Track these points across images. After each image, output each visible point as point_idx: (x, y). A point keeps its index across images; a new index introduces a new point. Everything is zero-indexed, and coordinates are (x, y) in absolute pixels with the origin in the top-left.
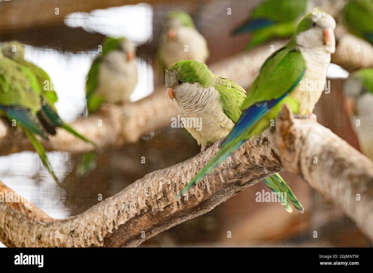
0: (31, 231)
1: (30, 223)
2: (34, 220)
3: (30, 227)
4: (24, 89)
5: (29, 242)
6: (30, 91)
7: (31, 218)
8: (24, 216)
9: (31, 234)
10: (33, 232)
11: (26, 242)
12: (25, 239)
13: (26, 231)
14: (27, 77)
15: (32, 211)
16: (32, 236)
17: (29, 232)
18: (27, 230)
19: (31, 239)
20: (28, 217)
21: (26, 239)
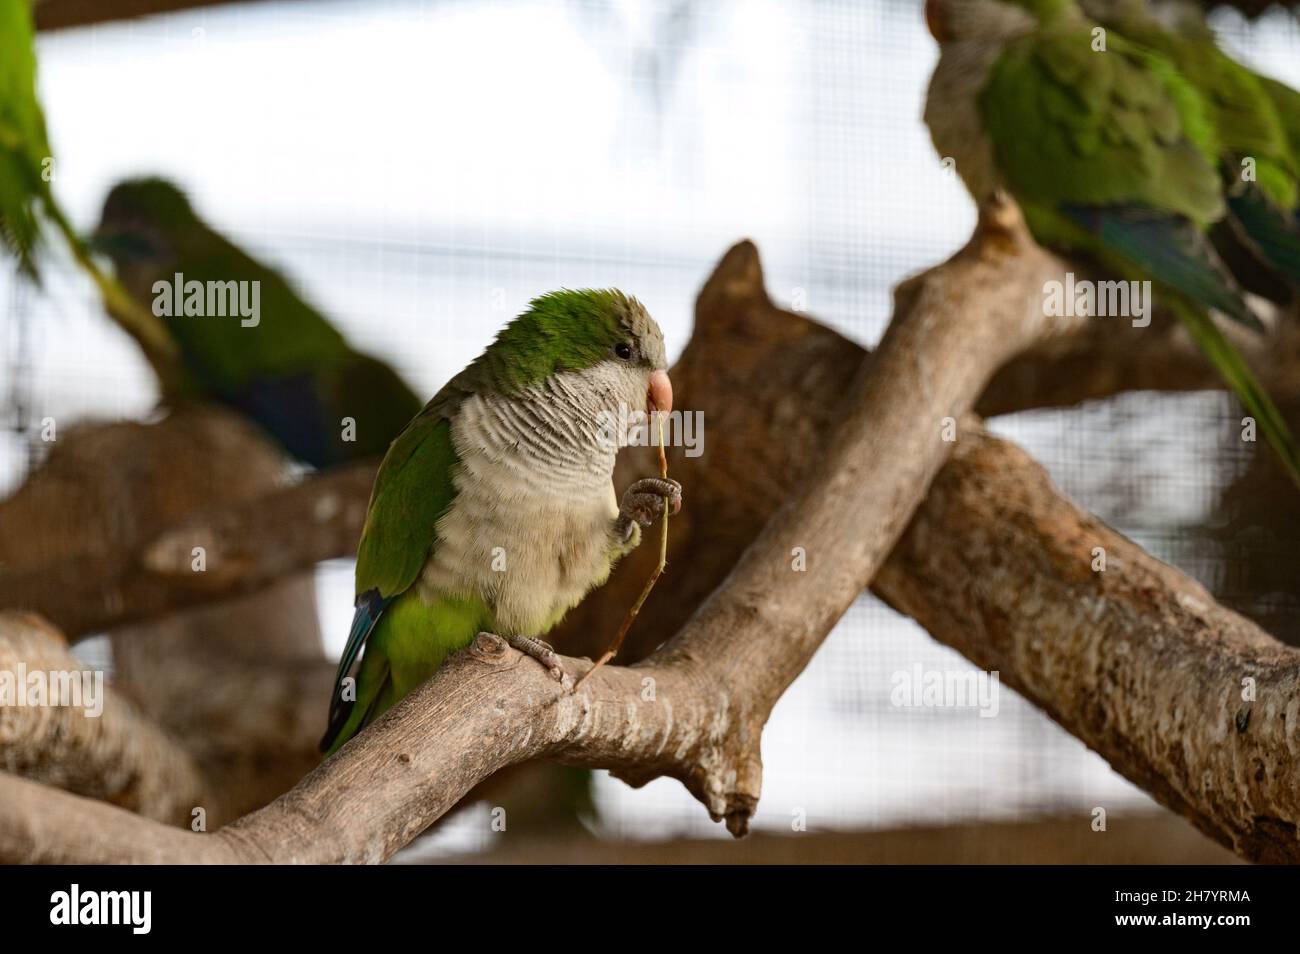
0: (1209, 697)
1: (1202, 668)
2: (1216, 657)
3: (1203, 684)
4: (1159, 141)
5: (1199, 741)
6: (1182, 150)
7: (1205, 649)
8: (1176, 637)
9: (1207, 708)
10: (1215, 701)
11: (1187, 742)
12: (1182, 728)
13: (1188, 700)
14: (1169, 93)
15: (1207, 619)
16: (1212, 717)
17: (1200, 701)
18: (1193, 696)
19: (1210, 729)
20: (1191, 642)
21: (1189, 731)
